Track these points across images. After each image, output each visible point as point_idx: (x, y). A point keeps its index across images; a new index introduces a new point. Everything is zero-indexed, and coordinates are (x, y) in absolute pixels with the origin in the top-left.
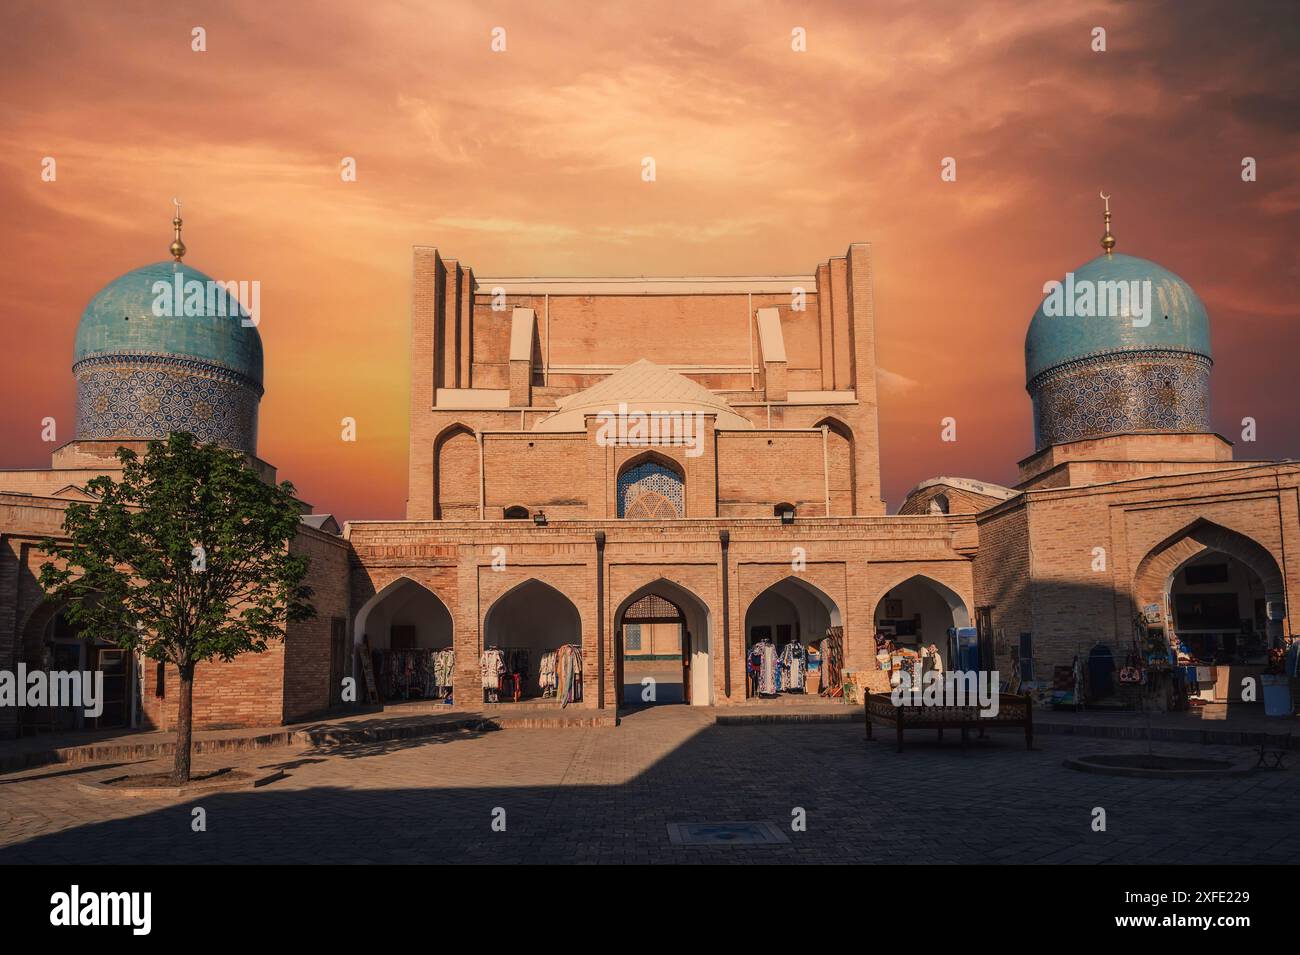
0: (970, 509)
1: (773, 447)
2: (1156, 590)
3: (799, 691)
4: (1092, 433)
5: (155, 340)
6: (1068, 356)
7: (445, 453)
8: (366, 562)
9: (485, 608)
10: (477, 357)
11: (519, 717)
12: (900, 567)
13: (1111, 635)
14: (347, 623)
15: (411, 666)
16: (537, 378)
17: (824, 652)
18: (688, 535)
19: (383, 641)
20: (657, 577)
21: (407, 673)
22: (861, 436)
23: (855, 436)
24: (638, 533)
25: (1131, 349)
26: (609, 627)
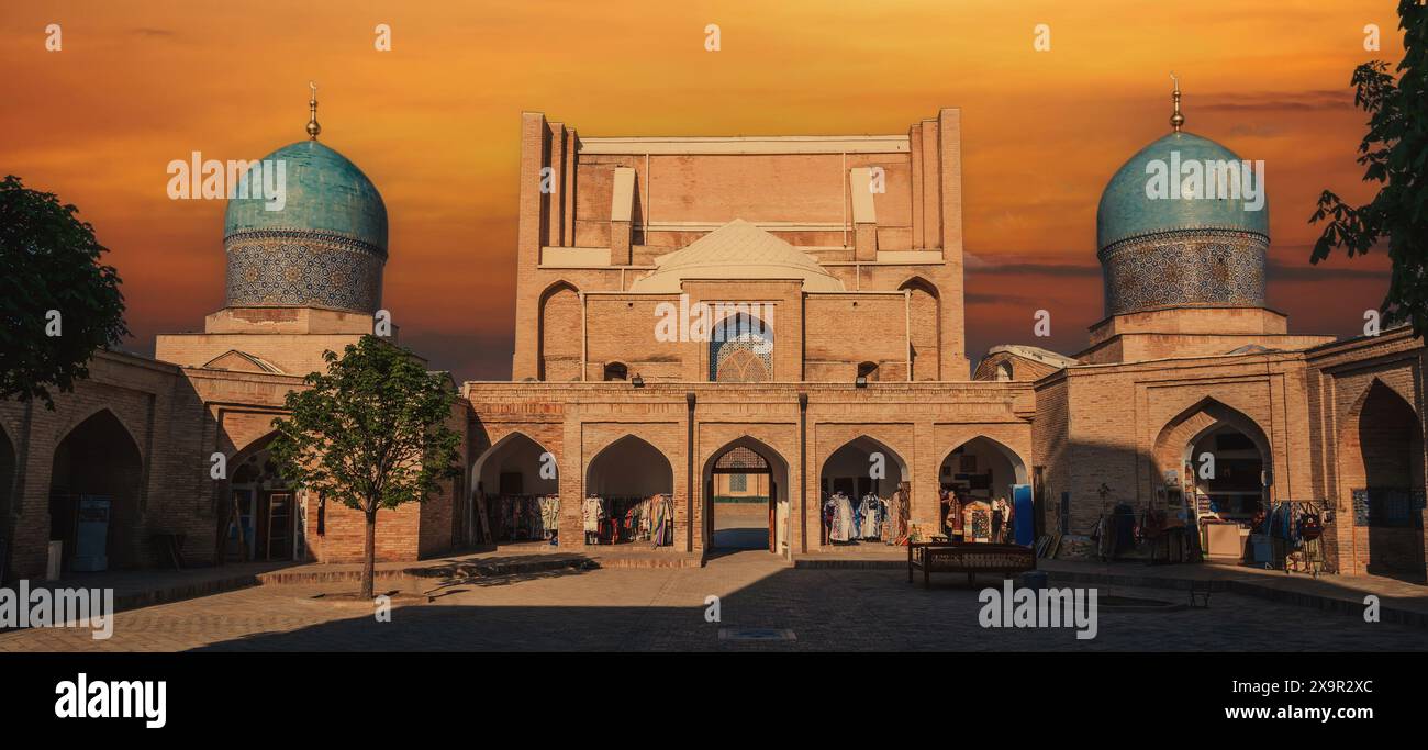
0: (1031, 376)
1: (858, 309)
2: (1174, 457)
3: (876, 539)
4: (1150, 306)
5: (299, 217)
6: (1130, 231)
7: (549, 308)
8: (482, 418)
9: (588, 460)
10: (581, 214)
11: (617, 558)
12: (964, 428)
13: (1133, 497)
14: (466, 472)
15: (518, 511)
16: (637, 236)
17: (892, 505)
18: (770, 397)
19: (493, 488)
20: (742, 435)
21: (515, 516)
22: (948, 295)
23: (941, 294)
24: (725, 394)
25: (1187, 228)
26: (698, 479)
